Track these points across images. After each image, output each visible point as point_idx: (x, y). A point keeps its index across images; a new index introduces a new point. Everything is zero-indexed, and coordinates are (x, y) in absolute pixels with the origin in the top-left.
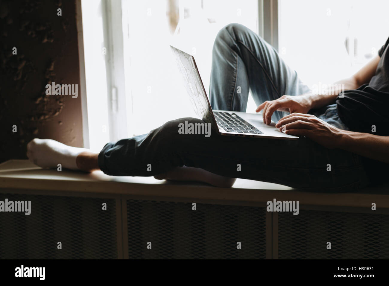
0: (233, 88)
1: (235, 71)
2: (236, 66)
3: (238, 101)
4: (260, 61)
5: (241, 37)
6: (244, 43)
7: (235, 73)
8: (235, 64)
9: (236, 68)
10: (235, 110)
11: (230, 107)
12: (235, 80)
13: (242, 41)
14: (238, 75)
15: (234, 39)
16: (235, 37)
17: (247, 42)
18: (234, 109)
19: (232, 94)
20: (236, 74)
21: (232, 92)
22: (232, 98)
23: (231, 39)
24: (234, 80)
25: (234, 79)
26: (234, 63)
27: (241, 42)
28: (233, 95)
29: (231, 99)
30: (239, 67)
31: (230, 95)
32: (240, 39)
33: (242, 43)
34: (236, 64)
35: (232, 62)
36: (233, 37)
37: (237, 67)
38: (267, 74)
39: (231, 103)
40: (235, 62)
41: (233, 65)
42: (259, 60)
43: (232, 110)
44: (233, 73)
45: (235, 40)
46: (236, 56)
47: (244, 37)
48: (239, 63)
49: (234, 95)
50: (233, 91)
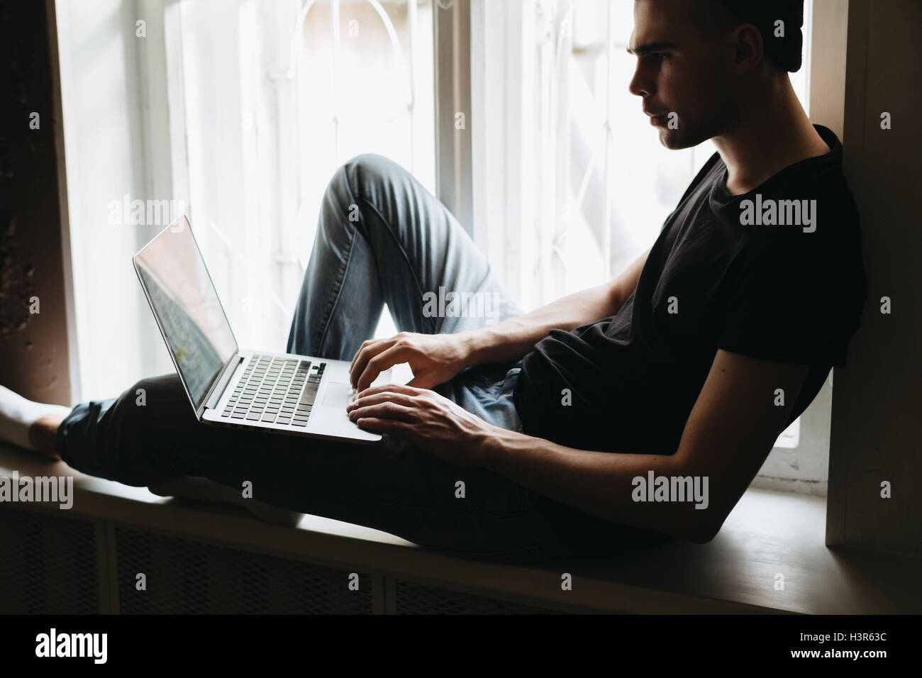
0: (330, 305)
1: (343, 267)
2: (348, 256)
3: (338, 336)
4: (403, 247)
5: (372, 189)
6: (374, 206)
7: (342, 271)
8: (344, 252)
9: (347, 260)
10: (327, 357)
11: (318, 348)
12: (339, 288)
13: (371, 199)
14: (347, 276)
15: (353, 194)
16: (356, 191)
17: (381, 202)
18: (324, 355)
19: (326, 319)
20: (343, 275)
21: (326, 316)
22: (323, 330)
23: (348, 195)
24: (337, 289)
25: (336, 285)
26: (345, 249)
27: (369, 202)
28: (329, 321)
29: (321, 331)
30: (354, 259)
31: (322, 321)
32: (368, 194)
33: (371, 205)
34: (349, 251)
35: (341, 247)
36: (352, 190)
37: (349, 259)
38: (415, 276)
39: (320, 340)
40: (347, 247)
41: (341, 252)
42: (402, 243)
43: (321, 356)
44: (338, 271)
45: (357, 196)
46: (352, 233)
47: (377, 191)
48: (356, 249)
49: (330, 323)
50: (329, 314)
